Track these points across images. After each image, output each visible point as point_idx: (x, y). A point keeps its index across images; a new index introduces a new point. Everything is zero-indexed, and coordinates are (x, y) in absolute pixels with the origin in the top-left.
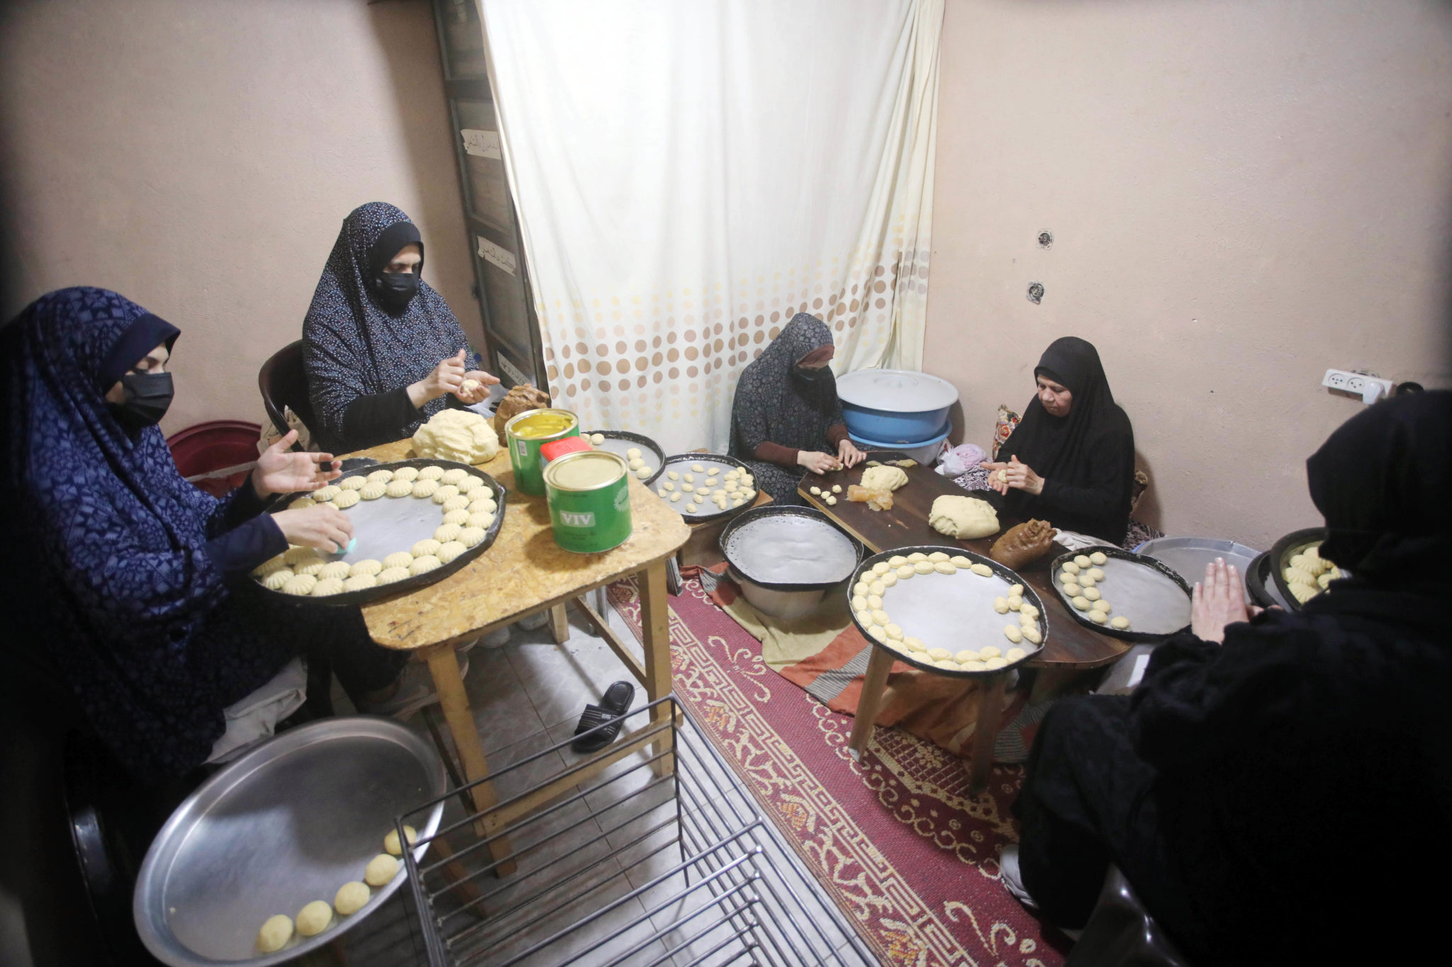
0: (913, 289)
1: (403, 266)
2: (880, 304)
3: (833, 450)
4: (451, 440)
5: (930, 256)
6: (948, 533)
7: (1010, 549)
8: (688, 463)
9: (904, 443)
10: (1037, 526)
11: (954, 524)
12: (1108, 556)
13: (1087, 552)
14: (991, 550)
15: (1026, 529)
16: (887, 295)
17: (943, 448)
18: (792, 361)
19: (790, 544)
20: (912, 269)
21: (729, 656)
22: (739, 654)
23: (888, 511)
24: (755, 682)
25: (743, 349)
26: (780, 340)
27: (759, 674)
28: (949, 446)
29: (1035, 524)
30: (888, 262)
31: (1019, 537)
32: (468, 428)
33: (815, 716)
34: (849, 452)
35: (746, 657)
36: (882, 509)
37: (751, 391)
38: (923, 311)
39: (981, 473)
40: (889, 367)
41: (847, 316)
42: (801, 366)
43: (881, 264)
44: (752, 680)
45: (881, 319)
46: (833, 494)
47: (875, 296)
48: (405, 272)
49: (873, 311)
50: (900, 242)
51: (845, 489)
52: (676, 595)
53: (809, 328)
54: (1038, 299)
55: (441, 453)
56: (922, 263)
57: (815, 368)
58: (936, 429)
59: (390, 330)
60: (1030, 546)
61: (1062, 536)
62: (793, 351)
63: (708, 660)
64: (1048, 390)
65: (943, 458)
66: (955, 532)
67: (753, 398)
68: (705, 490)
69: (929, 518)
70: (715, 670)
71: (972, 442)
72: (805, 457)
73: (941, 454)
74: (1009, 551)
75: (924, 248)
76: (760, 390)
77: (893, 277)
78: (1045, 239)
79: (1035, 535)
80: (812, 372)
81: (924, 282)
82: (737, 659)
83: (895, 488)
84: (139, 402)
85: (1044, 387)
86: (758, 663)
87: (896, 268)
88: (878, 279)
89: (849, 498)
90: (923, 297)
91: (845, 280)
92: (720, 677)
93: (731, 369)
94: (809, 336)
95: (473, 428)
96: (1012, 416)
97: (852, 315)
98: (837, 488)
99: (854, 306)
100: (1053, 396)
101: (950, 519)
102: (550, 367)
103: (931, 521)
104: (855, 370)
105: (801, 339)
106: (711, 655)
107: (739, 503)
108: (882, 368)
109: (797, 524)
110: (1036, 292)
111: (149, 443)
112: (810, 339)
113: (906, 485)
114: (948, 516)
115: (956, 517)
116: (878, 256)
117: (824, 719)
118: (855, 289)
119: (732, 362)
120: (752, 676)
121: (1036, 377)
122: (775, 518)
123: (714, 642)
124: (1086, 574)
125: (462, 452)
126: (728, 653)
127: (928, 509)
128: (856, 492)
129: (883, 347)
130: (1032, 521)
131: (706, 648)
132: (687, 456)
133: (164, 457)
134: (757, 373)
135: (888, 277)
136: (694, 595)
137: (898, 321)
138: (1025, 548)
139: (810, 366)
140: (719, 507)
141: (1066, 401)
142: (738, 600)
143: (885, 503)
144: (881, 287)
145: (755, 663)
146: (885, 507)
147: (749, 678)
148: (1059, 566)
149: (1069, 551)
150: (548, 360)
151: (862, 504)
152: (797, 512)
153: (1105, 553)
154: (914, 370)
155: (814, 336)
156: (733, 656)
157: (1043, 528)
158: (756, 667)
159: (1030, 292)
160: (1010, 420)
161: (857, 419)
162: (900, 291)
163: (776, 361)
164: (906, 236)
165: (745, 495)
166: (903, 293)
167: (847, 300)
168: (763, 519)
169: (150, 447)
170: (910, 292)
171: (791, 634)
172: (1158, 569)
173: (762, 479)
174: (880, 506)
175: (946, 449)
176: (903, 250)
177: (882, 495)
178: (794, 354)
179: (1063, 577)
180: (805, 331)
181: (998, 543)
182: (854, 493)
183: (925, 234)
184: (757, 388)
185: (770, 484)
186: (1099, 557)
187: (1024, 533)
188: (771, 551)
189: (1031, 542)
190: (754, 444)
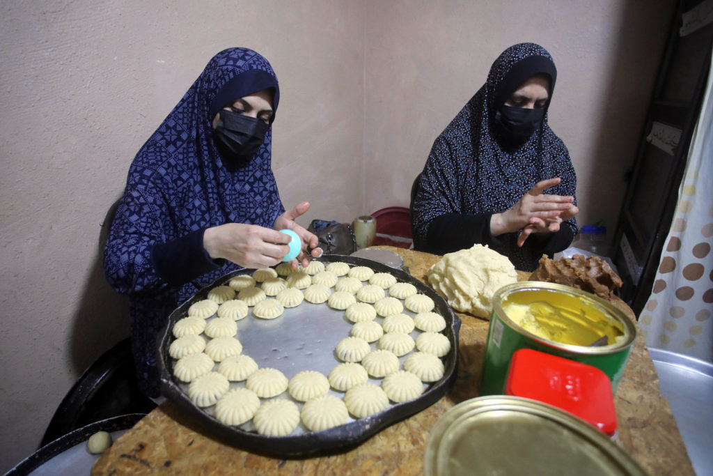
1: (525, 100)
4: (461, 276)
32: (486, 271)
48: (525, 107)
55: (445, 285)
59: (498, 163)
84: (226, 133)
95: (491, 273)
102: (667, 259)
111: (253, 175)
125: (464, 295)
133: (261, 189)
150: (669, 250)
169: (252, 178)
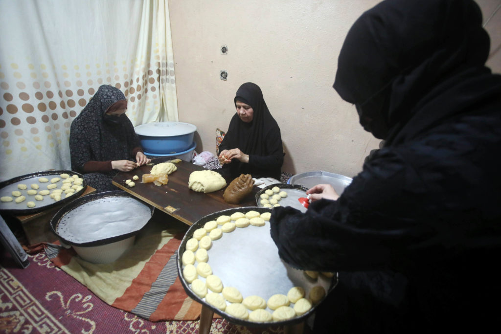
0: (169, 82)
2: (153, 89)
3: (133, 158)
5: (175, 64)
6: (200, 191)
7: (233, 192)
8: (36, 178)
9: (174, 153)
10: (245, 177)
11: (202, 185)
12: (280, 188)
13: (270, 187)
14: (224, 195)
15: (240, 180)
16: (156, 84)
17: (194, 155)
18: (102, 111)
19: (107, 214)
20: (167, 73)
21: (63, 304)
22: (72, 300)
23: (165, 185)
24: (84, 319)
25: (72, 109)
26: (92, 101)
27: (87, 311)
28: (197, 154)
29: (244, 177)
30: (154, 68)
31: (237, 185)
33: (131, 331)
34: (142, 158)
35: (77, 300)
36: (162, 184)
37: (77, 133)
38: (175, 92)
39: (213, 163)
40: (163, 121)
41: (135, 94)
42: (108, 114)
43: (151, 69)
44: (81, 318)
45: (155, 97)
46: (133, 180)
47: (150, 86)
49: (150, 93)
50: (158, 57)
51: (140, 178)
52: (23, 268)
53: (109, 91)
54: (225, 78)
56: (170, 69)
57: (117, 114)
58: (189, 145)
60: (243, 188)
61: (257, 181)
62: (102, 105)
63: (43, 313)
64: (242, 108)
65: (194, 159)
66: (203, 189)
67: (79, 137)
68: (46, 192)
69: (188, 185)
70: (48, 321)
71: (206, 151)
72: (117, 164)
73: (193, 158)
74: (233, 193)
75: (170, 61)
76: (83, 132)
77: (157, 75)
78: (224, 50)
79: (245, 182)
80: (116, 116)
81: (173, 78)
82: (70, 305)
83: (170, 173)
85: (240, 107)
86: (87, 302)
87: (159, 71)
88: (150, 77)
89: (143, 182)
90: (174, 85)
91: (132, 75)
92: (52, 325)
93: (65, 120)
94: (109, 95)
96: (222, 133)
97: (138, 93)
98: (136, 177)
99: (139, 88)
100: (244, 111)
101: (199, 183)
103: (189, 186)
104: (146, 123)
105: (105, 97)
106: (47, 309)
107: (70, 195)
108: (160, 121)
109: (114, 201)
110: (224, 75)
112: (111, 97)
113: (176, 171)
114: (198, 181)
115: (202, 182)
116: (148, 65)
117: (139, 330)
118: (138, 80)
119: (65, 115)
120: (80, 315)
121: (235, 102)
122: (98, 200)
123: (50, 297)
124: (272, 198)
126: (62, 302)
127: (187, 180)
128: (146, 177)
129: (158, 111)
130: (242, 176)
131: (42, 304)
132: (36, 174)
134: (81, 122)
135: (155, 76)
136: (39, 264)
137: (163, 97)
138: (241, 190)
139: (114, 113)
140: (55, 200)
141: (251, 113)
142: (73, 260)
143: (163, 181)
144: (152, 81)
145: (84, 303)
146: (164, 183)
147: (78, 317)
148: (259, 197)
149: (261, 189)
151: (151, 183)
152: (113, 195)
153: (278, 186)
154: (175, 121)
155: (113, 95)
156: (66, 303)
157: (248, 178)
158: (85, 306)
159: (222, 76)
160: (222, 135)
161: (148, 144)
162: (162, 83)
163: (93, 114)
164: (161, 54)
165: (75, 190)
166: (164, 84)
167: (135, 85)
168: (90, 203)
170: (167, 84)
171: (114, 272)
172: (303, 190)
173: (89, 180)
174: (161, 183)
175: (195, 155)
176: (160, 61)
177: (162, 177)
178: (103, 107)
179: (262, 202)
180: (107, 92)
181: (226, 191)
182: (146, 178)
183: (170, 54)
184: (82, 131)
185: (95, 183)
186: (276, 189)
187: (239, 182)
188: (95, 221)
189: (243, 186)
190: (82, 164)
